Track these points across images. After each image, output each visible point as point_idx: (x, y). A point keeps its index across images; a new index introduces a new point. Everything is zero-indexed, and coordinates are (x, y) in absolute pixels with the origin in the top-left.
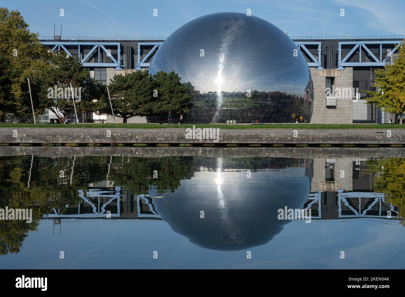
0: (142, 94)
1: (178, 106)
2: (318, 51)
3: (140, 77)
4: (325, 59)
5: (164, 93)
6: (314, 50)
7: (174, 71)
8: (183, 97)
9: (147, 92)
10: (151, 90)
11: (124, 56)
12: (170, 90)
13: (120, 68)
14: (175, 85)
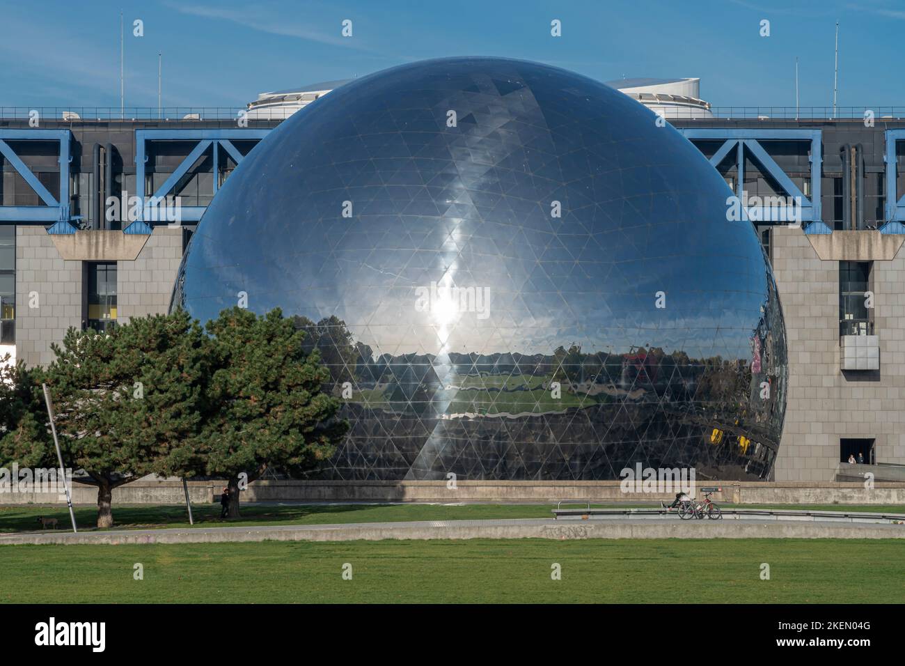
0: (168, 404)
1: (293, 439)
2: (811, 163)
3: (160, 340)
4: (836, 192)
5: (244, 389)
6: (796, 157)
7: (278, 309)
8: (313, 406)
9: (184, 398)
10: (199, 386)
11: (84, 179)
12: (265, 379)
13: (68, 226)
14: (285, 359)
